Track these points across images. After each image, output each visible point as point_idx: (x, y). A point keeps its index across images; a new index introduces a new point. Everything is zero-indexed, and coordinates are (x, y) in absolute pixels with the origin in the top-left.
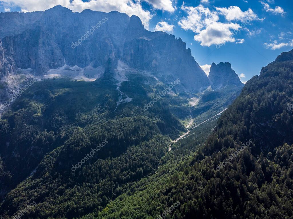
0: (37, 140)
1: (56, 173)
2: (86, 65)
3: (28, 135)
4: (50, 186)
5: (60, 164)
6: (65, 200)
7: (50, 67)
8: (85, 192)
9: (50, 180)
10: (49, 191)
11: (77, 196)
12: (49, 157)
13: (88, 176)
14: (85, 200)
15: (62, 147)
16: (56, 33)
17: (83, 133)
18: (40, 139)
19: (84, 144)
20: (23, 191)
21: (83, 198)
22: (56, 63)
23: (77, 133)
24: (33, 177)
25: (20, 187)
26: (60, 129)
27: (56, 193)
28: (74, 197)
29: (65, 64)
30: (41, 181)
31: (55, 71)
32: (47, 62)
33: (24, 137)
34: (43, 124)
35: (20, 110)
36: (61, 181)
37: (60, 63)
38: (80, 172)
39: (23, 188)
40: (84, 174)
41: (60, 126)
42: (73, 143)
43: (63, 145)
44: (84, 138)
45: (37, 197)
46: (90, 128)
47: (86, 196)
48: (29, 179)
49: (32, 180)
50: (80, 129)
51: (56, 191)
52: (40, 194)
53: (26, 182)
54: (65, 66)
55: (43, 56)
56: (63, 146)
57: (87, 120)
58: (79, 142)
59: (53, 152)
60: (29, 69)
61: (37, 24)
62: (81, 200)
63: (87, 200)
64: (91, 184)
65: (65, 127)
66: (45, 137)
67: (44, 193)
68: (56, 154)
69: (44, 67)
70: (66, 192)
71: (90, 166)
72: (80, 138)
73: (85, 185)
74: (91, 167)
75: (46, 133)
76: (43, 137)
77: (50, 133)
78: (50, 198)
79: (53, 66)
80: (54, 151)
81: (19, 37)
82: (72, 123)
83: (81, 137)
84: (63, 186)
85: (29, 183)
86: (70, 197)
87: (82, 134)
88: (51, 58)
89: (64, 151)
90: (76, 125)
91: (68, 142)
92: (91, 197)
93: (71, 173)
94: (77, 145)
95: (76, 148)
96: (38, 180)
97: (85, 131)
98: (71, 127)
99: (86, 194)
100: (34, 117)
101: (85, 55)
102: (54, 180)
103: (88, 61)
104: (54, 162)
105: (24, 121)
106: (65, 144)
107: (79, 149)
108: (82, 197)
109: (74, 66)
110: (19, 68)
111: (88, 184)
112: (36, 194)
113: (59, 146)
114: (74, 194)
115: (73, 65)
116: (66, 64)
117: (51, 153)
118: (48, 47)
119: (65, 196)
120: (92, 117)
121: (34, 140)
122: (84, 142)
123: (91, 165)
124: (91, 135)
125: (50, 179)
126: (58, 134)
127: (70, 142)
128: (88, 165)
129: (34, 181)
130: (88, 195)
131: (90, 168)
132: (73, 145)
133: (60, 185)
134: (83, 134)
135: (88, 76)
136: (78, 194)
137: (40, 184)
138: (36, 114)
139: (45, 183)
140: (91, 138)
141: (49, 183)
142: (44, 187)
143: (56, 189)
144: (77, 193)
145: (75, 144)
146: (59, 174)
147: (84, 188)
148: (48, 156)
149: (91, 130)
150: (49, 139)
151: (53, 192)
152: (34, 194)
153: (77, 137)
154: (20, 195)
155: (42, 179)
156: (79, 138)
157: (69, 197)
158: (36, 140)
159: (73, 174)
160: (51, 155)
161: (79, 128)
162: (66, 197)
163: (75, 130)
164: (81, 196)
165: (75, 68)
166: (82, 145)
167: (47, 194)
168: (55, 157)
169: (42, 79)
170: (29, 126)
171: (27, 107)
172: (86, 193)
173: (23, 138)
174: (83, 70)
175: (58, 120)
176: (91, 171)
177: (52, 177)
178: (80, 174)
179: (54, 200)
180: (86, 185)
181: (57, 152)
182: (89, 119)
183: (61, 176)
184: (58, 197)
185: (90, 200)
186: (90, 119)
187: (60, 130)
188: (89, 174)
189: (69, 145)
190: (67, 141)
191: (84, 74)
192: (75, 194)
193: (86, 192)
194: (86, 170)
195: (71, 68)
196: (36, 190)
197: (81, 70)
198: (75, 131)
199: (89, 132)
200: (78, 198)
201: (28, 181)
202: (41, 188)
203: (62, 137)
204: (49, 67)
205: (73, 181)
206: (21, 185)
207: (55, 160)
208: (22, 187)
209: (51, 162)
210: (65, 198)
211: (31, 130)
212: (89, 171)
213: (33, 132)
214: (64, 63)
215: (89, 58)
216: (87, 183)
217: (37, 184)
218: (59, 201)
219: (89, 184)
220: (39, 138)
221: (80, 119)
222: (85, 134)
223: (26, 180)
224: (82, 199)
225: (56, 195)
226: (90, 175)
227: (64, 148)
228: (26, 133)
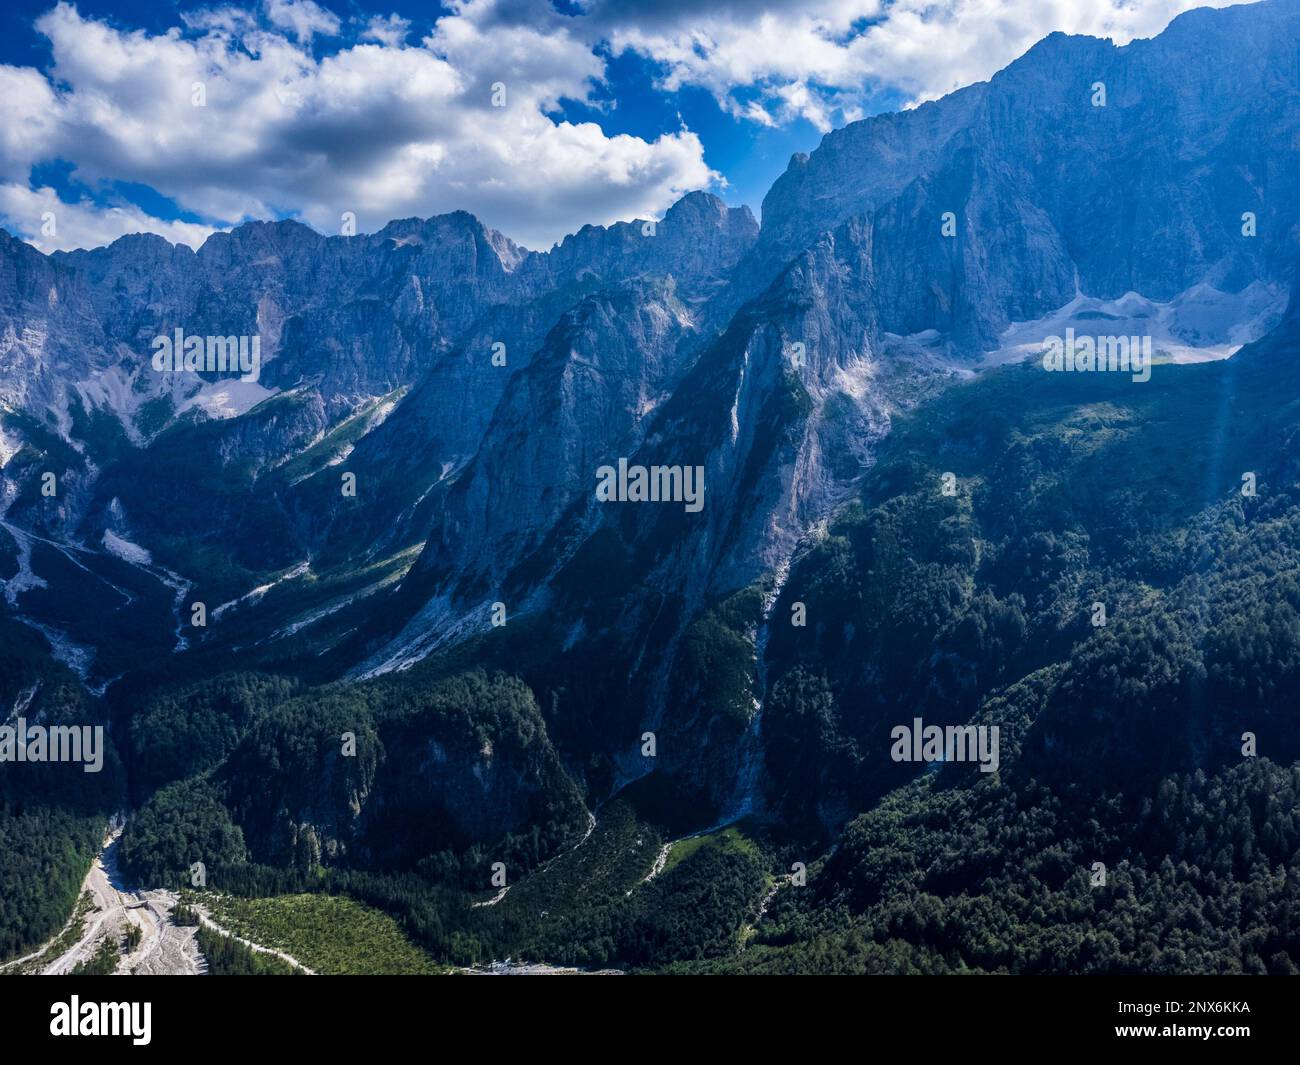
0: (954, 628)
1: (1034, 781)
2: (1184, 283)
3: (919, 604)
4: (1006, 834)
5: (1049, 743)
6: (1076, 917)
7: (1012, 316)
8: (1176, 904)
9: (1008, 810)
10: (1003, 853)
11: (1133, 912)
12: (1003, 705)
13: (1192, 829)
14: (1176, 945)
15: (1060, 669)
16: (1039, 159)
17: (1166, 616)
18: (969, 626)
19: (1168, 671)
20: (899, 826)
21: (1164, 935)
22: (1038, 295)
23: (1135, 614)
24: (938, 777)
25: (891, 809)
26: (1051, 586)
27: (1032, 871)
28: (1118, 912)
29: (1078, 293)
30: (970, 803)
31: (1031, 327)
32: (997, 296)
33: (907, 609)
34: (978, 559)
35: (891, 501)
36: (1055, 822)
37: (1054, 292)
38: (1147, 803)
39: (901, 814)
40: (1166, 814)
41: (1055, 576)
42: (1116, 658)
43: (1064, 662)
44: (1171, 641)
45: (953, 866)
46: (1202, 592)
47: (1182, 925)
48: (923, 783)
49: (935, 788)
50: (1151, 595)
51: (1031, 864)
52: (966, 857)
53: (911, 791)
54: (1079, 300)
55: (982, 274)
56: (1067, 665)
57: (1188, 550)
58: (1143, 656)
59: (1019, 684)
60: (929, 333)
61: (961, 144)
62: (1151, 939)
63: (1182, 945)
64: (1205, 870)
65: (1076, 582)
66: (987, 617)
67: (982, 858)
68: (1034, 697)
69: (985, 315)
70: (1078, 881)
71: (1203, 781)
72: (1149, 637)
73: (1174, 872)
74: (1209, 787)
75: (994, 602)
76: (979, 618)
77: (1010, 603)
78: (1004, 887)
79: (1023, 307)
80: (1024, 683)
81: (893, 210)
82: (1109, 563)
83: (1156, 634)
84: (1064, 849)
85: (922, 799)
86: (1098, 907)
87: (1157, 619)
88: (1017, 276)
89: (1068, 689)
90: (1131, 575)
91: (1091, 649)
92: (1207, 941)
93: (1103, 797)
94: (1135, 670)
95: (1127, 681)
96: (958, 796)
97: (1176, 608)
98: (1106, 580)
99: (1176, 916)
100: (944, 528)
101: (1181, 236)
102: (1023, 813)
103: (1194, 262)
104: (1023, 733)
105: (905, 545)
106: (1075, 660)
107: (1140, 691)
108: (1160, 928)
109: (1119, 298)
110: (890, 334)
111: (1187, 869)
112: (950, 853)
113: (1049, 666)
114: (1118, 901)
115: (1114, 294)
116: (1082, 290)
117: (1013, 688)
118: (1004, 229)
119: (1073, 896)
120: (1215, 538)
121: (944, 628)
122: (1170, 659)
123: (1209, 776)
124: (1206, 630)
125: (1009, 806)
126: (1044, 610)
127: (1099, 653)
128: (1193, 775)
129: (939, 799)
130: (1190, 922)
131: (1203, 793)
132: (1114, 668)
133: (1051, 841)
134: (1165, 620)
135: (1194, 339)
136: (1136, 906)
137: (966, 813)
138: (952, 519)
139: (986, 814)
140: (1207, 643)
141: (1001, 818)
142: (980, 830)
143: (1030, 853)
144: (1132, 897)
145: (1123, 664)
146: (1046, 789)
147: (1169, 882)
148: (998, 700)
149: (1210, 602)
150: (1004, 626)
151: (1020, 862)
152: (941, 850)
153: (1136, 631)
154: (890, 840)
155: (975, 796)
156: (1142, 635)
157: (1091, 905)
158: (950, 627)
159: (1111, 801)
160: (1012, 699)
161: (1142, 590)
162: (1077, 904)
163: (1125, 596)
164: (1153, 921)
165: (1125, 306)
166: (1161, 669)
167: (994, 865)
168: (1029, 711)
169: (976, 371)
170: (925, 568)
171: (916, 489)
172: (1177, 911)
173: (901, 615)
174: (1164, 310)
175: (1042, 547)
176: (1207, 808)
177: (1014, 794)
178: (1147, 810)
179: (1026, 902)
180: (1181, 872)
181: (1039, 689)
182: (1195, 549)
183: (1055, 799)
184: (1040, 891)
185: (1200, 952)
186: (1200, 549)
187: (1054, 591)
188: (1198, 820)
189: (1096, 664)
190: (1082, 646)
191: (1170, 330)
192: (1120, 902)
193: (1181, 905)
194: (1180, 796)
195: (1107, 308)
196: (948, 834)
197: (1157, 311)
198: (1126, 603)
199: (1198, 613)
200: (1137, 926)
201: (919, 789)
202: (968, 832)
203: (1061, 625)
204: (1004, 316)
205: (1110, 833)
206: (894, 801)
207: (1031, 723)
208: (898, 812)
209: (1009, 731)
210: (1073, 906)
211: (933, 584)
212: (1196, 804)
213: (938, 592)
214: (1074, 291)
215: (1198, 247)
216: (1184, 864)
217: (954, 810)
218: (1046, 908)
219: (1197, 871)
220: (962, 618)
221: (1147, 548)
222: (1177, 620)
223: (913, 786)
224: (1157, 938)
225: (1033, 878)
226: (1202, 829)
227: (1068, 675)
228: (915, 595)
